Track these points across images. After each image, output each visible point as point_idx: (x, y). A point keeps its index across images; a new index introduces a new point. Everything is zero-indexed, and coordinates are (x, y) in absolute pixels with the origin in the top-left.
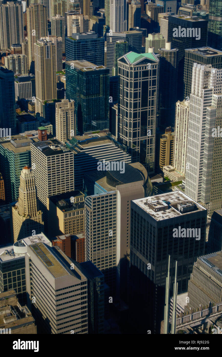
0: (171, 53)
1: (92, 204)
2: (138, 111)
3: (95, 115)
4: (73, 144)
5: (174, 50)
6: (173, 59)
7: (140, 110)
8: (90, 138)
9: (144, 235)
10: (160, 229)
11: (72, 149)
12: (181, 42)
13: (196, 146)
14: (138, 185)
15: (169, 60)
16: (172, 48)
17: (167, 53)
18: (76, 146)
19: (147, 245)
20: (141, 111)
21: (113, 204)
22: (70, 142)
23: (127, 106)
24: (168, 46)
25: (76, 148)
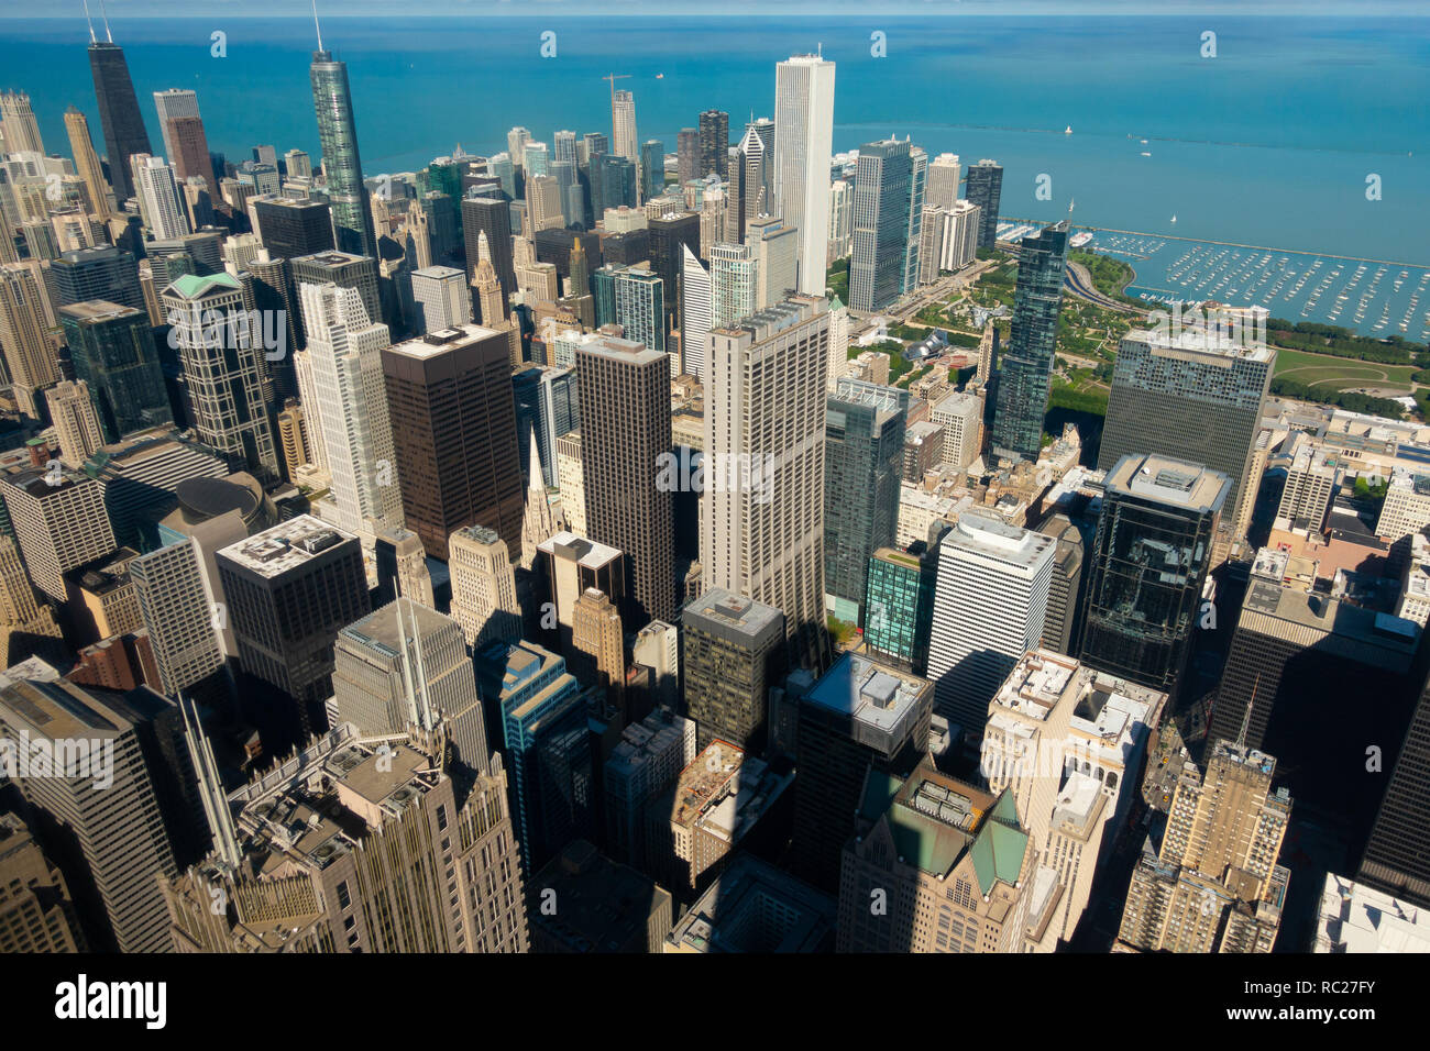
0: (271, 268)
1: (144, 572)
2: (223, 381)
3: (139, 401)
4: (99, 462)
5: (277, 261)
6: (277, 278)
7: (226, 378)
8: (133, 445)
9: (253, 608)
10: (277, 592)
11: (99, 473)
12: (286, 245)
13: (338, 425)
14: (234, 518)
15: (270, 283)
16: (272, 258)
17: (263, 269)
18: (108, 465)
19: (262, 624)
20: (228, 379)
21: (188, 562)
22: (94, 461)
23: (200, 375)
24: (263, 257)
25: (109, 470)
